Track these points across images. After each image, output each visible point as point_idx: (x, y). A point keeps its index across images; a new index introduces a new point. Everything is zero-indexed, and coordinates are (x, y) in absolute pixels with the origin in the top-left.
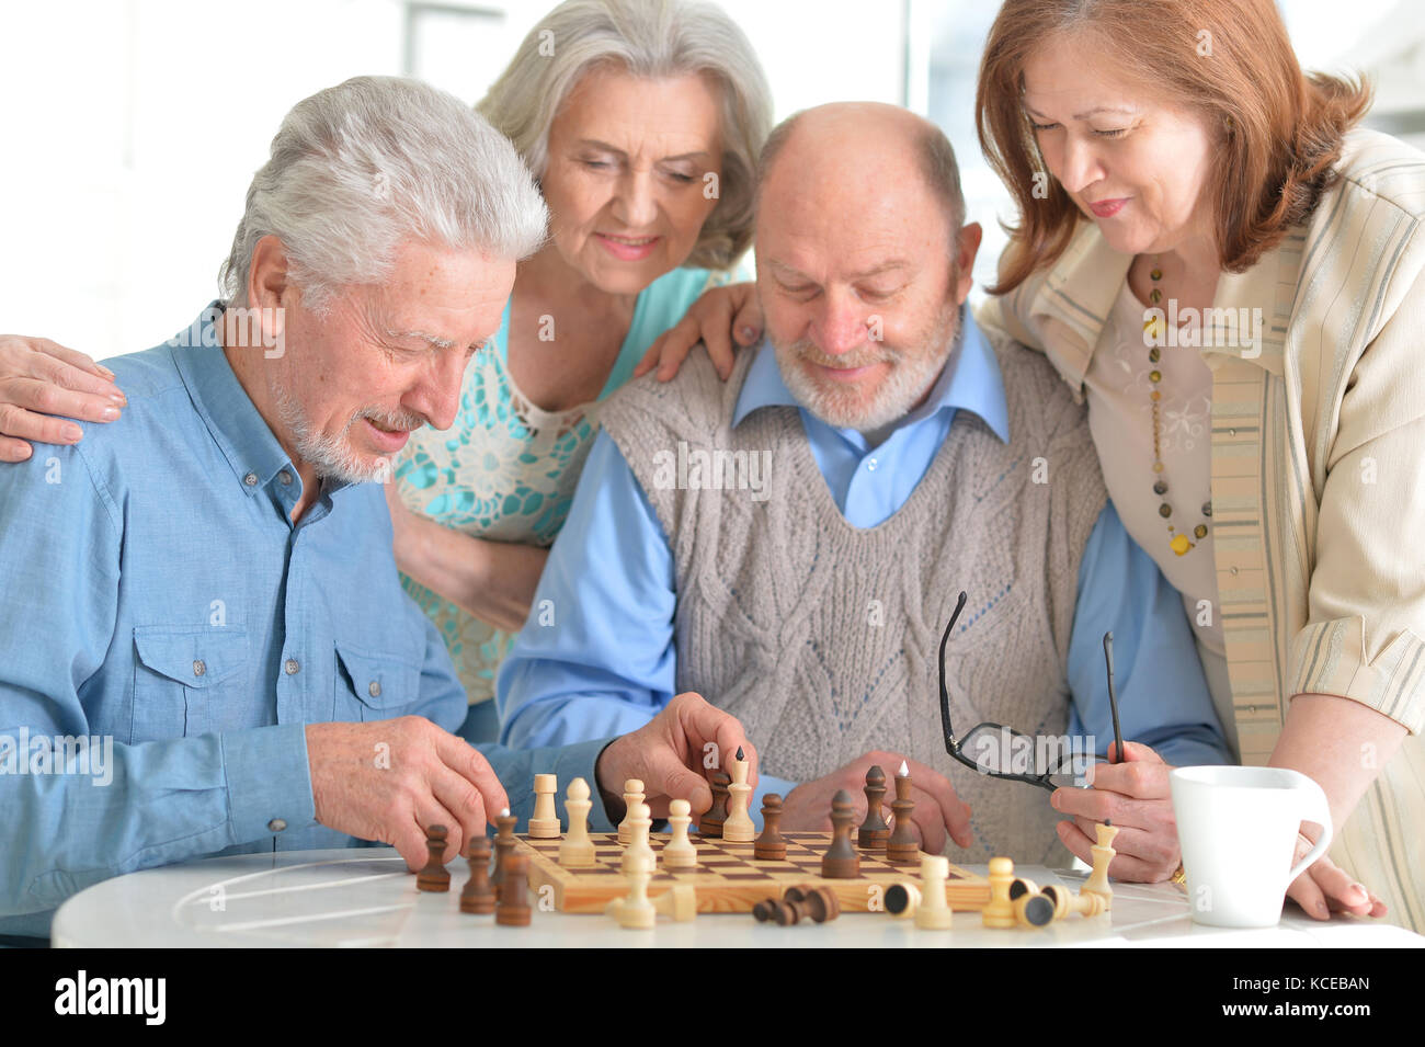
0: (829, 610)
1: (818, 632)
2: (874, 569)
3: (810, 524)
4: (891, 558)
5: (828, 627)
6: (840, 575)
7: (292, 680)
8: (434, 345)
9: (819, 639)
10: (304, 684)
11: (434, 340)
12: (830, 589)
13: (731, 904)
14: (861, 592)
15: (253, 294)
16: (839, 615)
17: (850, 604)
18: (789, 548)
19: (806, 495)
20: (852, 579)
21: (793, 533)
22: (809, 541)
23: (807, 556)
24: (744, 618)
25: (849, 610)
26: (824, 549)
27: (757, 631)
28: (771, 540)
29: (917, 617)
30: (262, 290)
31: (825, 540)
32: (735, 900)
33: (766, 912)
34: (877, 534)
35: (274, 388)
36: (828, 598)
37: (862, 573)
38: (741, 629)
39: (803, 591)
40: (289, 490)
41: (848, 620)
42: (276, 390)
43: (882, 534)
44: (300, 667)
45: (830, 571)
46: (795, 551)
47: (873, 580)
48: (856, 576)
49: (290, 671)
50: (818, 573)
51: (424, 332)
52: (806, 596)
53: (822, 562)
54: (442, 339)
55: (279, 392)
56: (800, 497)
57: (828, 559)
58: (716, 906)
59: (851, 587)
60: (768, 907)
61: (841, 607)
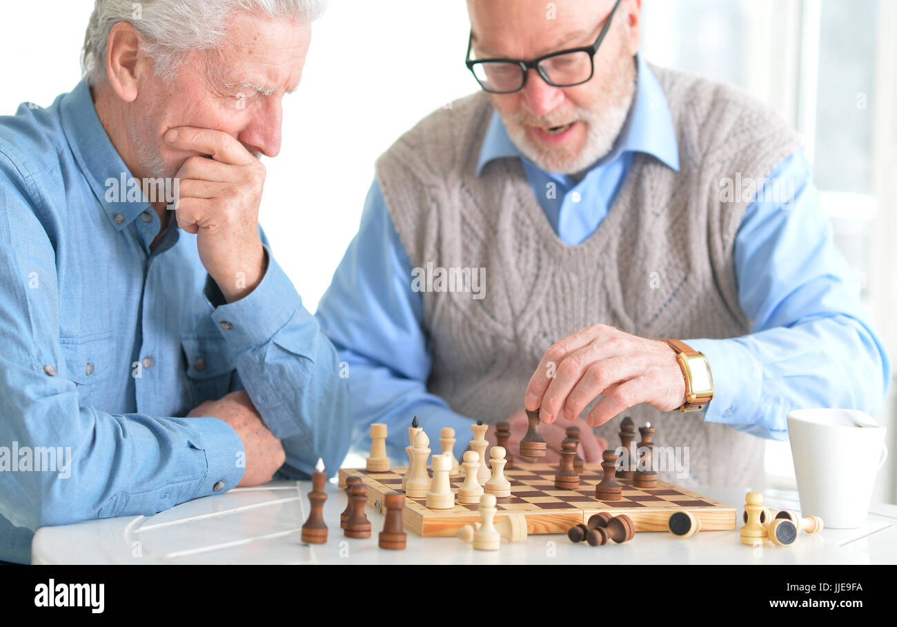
0: (553, 307)
1: (546, 324)
2: (583, 277)
3: (532, 244)
4: (595, 267)
5: (554, 321)
6: (558, 282)
7: (148, 373)
8: (260, 93)
9: (548, 330)
10: (157, 374)
11: (260, 89)
12: (552, 292)
13: (547, 528)
14: (576, 295)
15: (111, 71)
16: (561, 312)
17: (569, 303)
18: (517, 263)
19: (528, 221)
20: (567, 284)
21: (520, 251)
22: (532, 256)
23: (531, 267)
24: (487, 317)
25: (569, 308)
26: (544, 262)
27: (499, 327)
28: (501, 258)
29: (621, 311)
30: (118, 66)
31: (544, 255)
32: (550, 525)
33: (578, 535)
34: (582, 249)
35: (134, 141)
36: (551, 299)
37: (574, 279)
38: (486, 326)
39: (530, 294)
40: (149, 227)
41: (569, 316)
42: (136, 141)
43: (586, 250)
44: (154, 362)
45: (549, 279)
46: (522, 265)
47: (583, 285)
48: (570, 282)
49: (146, 366)
50: (540, 281)
51: (253, 84)
52: (534, 298)
53: (543, 272)
54: (266, 87)
55: (139, 143)
56: (523, 223)
57: (548, 269)
58: (536, 529)
59: (568, 290)
60: (581, 531)
61: (561, 306)
